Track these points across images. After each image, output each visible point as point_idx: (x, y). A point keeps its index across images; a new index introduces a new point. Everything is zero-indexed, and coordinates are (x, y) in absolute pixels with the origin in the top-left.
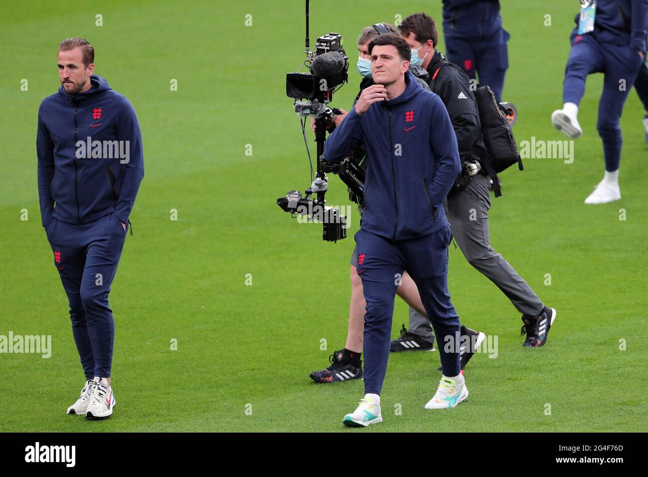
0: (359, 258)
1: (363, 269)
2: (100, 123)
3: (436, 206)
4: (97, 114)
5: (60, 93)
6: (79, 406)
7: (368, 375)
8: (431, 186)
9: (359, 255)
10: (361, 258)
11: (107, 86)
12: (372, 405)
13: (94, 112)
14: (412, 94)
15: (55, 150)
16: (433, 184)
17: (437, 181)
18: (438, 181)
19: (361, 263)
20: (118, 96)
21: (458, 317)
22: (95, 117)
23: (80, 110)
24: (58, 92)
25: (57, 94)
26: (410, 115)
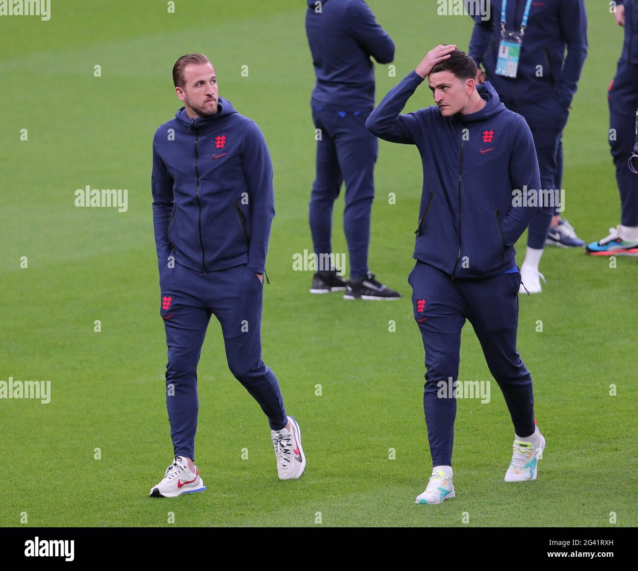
0: (418, 305)
1: (425, 317)
2: (223, 152)
3: (509, 245)
4: (220, 141)
5: (177, 119)
6: (164, 485)
7: (437, 444)
8: (505, 220)
9: (418, 300)
10: (421, 304)
11: (232, 108)
12: (446, 479)
13: (217, 141)
14: (493, 112)
15: (174, 187)
16: (507, 219)
17: (512, 216)
18: (515, 215)
19: (422, 310)
20: (245, 120)
21: (529, 374)
22: (218, 146)
23: (200, 139)
24: (175, 118)
25: (175, 120)
26: (488, 135)
